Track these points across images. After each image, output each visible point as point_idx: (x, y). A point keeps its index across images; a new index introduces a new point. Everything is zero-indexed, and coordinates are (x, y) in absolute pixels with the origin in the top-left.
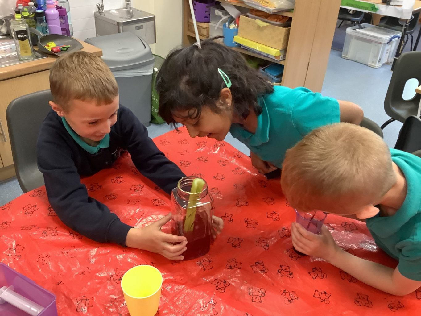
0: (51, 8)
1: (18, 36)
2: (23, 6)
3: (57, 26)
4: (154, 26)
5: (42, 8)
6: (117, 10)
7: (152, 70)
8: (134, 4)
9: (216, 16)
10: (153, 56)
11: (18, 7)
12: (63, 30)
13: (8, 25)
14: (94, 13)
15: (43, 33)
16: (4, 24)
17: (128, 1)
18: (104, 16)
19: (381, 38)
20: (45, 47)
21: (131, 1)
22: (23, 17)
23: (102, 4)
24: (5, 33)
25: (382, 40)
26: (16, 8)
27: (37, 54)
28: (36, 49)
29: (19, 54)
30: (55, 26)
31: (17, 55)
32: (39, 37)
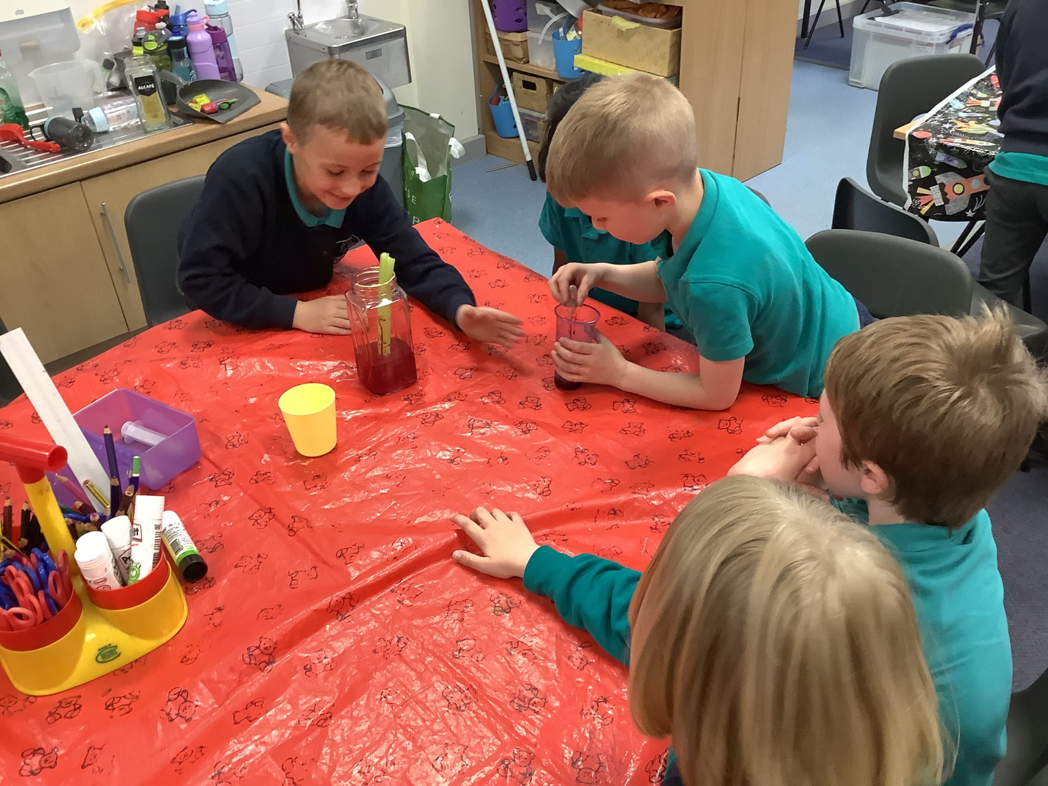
0: (197, 31)
1: (140, 88)
2: (145, 30)
3: (209, 64)
4: (404, 49)
5: (181, 32)
6: (328, 23)
7: (401, 137)
8: (364, 6)
9: (540, 15)
10: (399, 107)
11: (137, 34)
12: (222, 70)
13: (121, 69)
14: (284, 32)
15: (185, 79)
16: (114, 67)
17: (352, 3)
18: (305, 38)
19: (929, 34)
20: (190, 104)
21: (358, 1)
22: (147, 52)
23: (299, 13)
24: (117, 85)
25: (932, 37)
26: (135, 35)
27: (177, 119)
28: (174, 110)
29: (144, 121)
30: (206, 64)
31: (140, 123)
32: (178, 86)
